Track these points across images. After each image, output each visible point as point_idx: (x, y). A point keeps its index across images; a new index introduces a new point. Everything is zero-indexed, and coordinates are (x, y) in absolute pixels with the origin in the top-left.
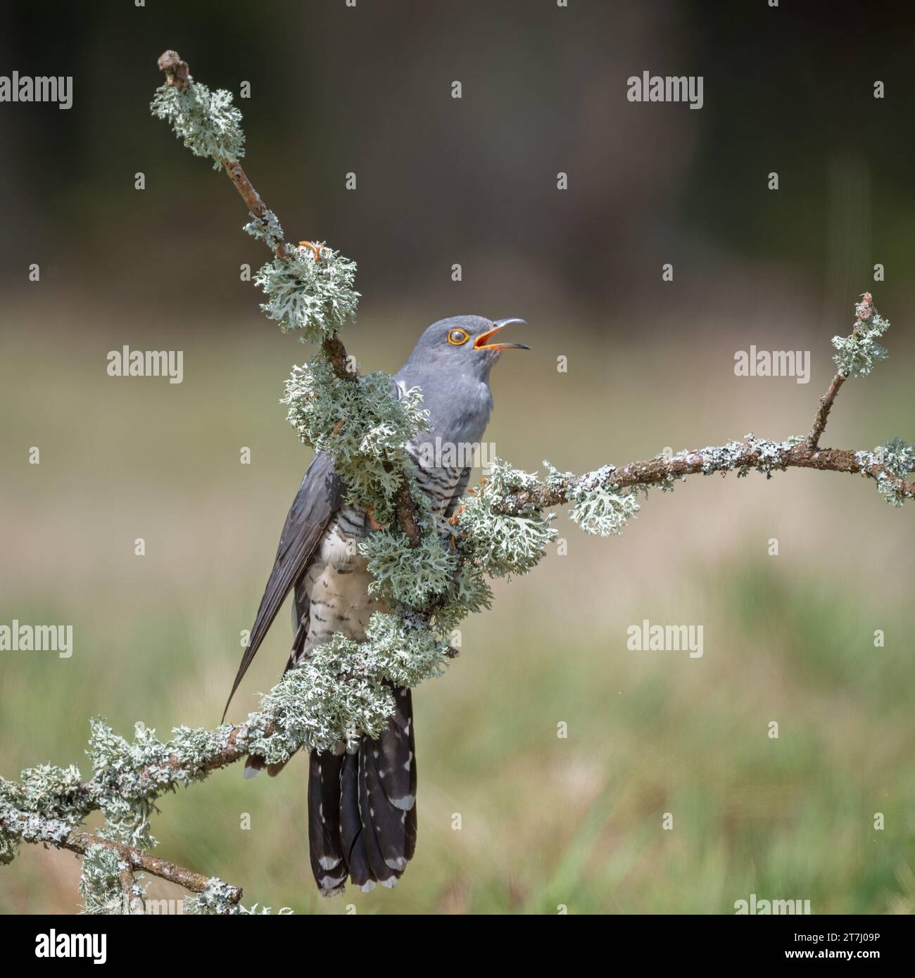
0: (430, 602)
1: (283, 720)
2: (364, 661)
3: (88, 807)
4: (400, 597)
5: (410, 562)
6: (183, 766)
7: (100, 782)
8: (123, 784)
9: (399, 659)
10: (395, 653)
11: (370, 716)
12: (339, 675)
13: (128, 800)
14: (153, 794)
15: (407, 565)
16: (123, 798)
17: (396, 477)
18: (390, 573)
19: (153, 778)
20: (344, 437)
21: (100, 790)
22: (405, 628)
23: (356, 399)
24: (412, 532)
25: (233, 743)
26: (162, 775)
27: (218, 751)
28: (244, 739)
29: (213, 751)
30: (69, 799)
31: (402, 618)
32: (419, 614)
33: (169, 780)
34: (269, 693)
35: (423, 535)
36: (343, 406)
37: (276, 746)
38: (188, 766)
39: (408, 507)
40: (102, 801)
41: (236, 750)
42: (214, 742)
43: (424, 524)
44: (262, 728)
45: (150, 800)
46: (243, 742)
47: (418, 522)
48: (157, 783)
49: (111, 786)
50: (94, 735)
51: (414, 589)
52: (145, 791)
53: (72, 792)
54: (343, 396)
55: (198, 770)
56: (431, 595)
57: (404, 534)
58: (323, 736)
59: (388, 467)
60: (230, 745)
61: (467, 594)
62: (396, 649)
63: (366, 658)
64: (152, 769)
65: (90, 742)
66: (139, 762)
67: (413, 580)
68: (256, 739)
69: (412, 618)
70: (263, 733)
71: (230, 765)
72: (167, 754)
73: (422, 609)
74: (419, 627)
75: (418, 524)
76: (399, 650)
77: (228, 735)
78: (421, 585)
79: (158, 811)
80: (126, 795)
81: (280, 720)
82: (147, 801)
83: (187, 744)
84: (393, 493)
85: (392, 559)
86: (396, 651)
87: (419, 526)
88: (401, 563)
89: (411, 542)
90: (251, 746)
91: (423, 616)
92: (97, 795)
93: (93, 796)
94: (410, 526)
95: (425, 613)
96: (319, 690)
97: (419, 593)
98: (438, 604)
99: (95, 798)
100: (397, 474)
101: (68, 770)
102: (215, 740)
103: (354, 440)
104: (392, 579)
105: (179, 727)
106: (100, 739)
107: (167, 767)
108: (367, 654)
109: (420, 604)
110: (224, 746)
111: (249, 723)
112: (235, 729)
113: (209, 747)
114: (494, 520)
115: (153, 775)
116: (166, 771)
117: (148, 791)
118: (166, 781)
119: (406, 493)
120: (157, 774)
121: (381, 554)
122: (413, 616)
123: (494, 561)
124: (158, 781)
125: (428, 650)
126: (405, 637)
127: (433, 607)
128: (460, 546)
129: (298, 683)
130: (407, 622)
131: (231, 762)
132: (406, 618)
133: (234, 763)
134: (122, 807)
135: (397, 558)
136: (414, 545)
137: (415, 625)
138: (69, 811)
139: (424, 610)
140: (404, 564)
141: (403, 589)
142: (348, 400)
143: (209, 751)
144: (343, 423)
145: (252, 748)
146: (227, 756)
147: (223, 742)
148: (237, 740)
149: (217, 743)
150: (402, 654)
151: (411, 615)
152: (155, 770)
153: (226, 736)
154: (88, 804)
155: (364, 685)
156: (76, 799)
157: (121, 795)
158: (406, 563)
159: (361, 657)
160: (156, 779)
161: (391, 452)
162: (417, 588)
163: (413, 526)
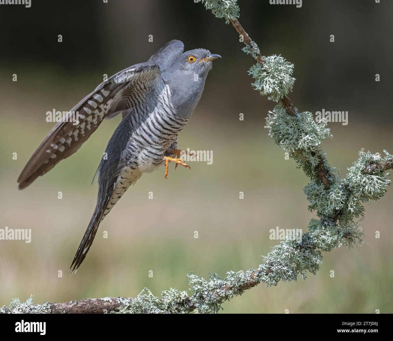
0: (336, 213)
1: (273, 267)
2: (308, 240)
4: (321, 212)
5: (325, 196)
6: (231, 288)
8: (206, 297)
9: (322, 239)
10: (320, 236)
12: (297, 247)
13: (208, 304)
14: (220, 301)
15: (324, 198)
16: (206, 303)
17: (316, 158)
18: (317, 201)
19: (218, 294)
20: (291, 141)
21: (196, 300)
22: (325, 225)
23: (297, 124)
24: (325, 183)
25: (252, 278)
26: (222, 293)
27: (246, 282)
28: (257, 276)
29: (244, 282)
30: (182, 304)
31: (323, 221)
32: (331, 219)
33: (225, 295)
34: (267, 256)
35: (331, 184)
36: (291, 127)
37: (271, 279)
38: (233, 289)
39: (324, 172)
40: (197, 305)
41: (254, 281)
42: (244, 278)
43: (331, 179)
44: (265, 271)
45: (218, 305)
46: (257, 278)
47: (328, 178)
48: (220, 297)
49: (201, 298)
51: (327, 208)
52: (215, 300)
53: (183, 300)
54: (291, 123)
55: (237, 290)
56: (335, 210)
57: (322, 184)
58: (291, 274)
59: (313, 154)
60: (251, 279)
61: (352, 209)
62: (321, 234)
64: (218, 290)
66: (212, 287)
67: (326, 204)
68: (262, 276)
69: (328, 221)
70: (265, 273)
71: (252, 288)
72: (224, 284)
73: (332, 216)
74: (331, 225)
75: (328, 179)
76: (322, 235)
77: (251, 275)
78: (330, 206)
79: (223, 309)
81: (271, 267)
82: (217, 304)
83: (233, 279)
84: (315, 165)
85: (318, 195)
86: (321, 236)
87: (329, 180)
88: (321, 197)
89: (325, 187)
90: (260, 279)
91: (332, 219)
92: (195, 302)
93: (193, 303)
94: (325, 180)
95: (333, 219)
96: (287, 254)
97: (329, 210)
98: (339, 214)
100: (317, 157)
101: (183, 292)
103: (296, 143)
104: (317, 204)
105: (230, 271)
107: (224, 289)
109: (330, 214)
110: (249, 280)
111: (259, 269)
112: (253, 272)
113: (242, 280)
114: (362, 176)
115: (218, 293)
116: (224, 291)
117: (217, 300)
118: (224, 296)
119: (322, 165)
121: (312, 193)
122: (328, 220)
123: (363, 195)
124: (221, 296)
125: (335, 235)
126: (325, 230)
127: (337, 216)
128: (348, 188)
129: (280, 251)
130: (326, 223)
131: (252, 286)
132: (325, 221)
133: (254, 287)
134: (205, 308)
135: (319, 194)
136: (327, 188)
137: (329, 224)
138: (182, 310)
139: (333, 217)
140: (322, 197)
141: (323, 208)
142: (293, 125)
143: (242, 282)
144: (291, 135)
145: (261, 280)
146: (250, 284)
147: (248, 278)
148: (254, 277)
149: (245, 278)
150: (323, 237)
151: (327, 219)
152: (219, 291)
153: (250, 275)
154: (191, 306)
155: (308, 251)
156: (185, 304)
157: (205, 302)
158: (324, 197)
159: (307, 239)
160: (220, 295)
161: (313, 147)
162: (329, 207)
163: (326, 180)
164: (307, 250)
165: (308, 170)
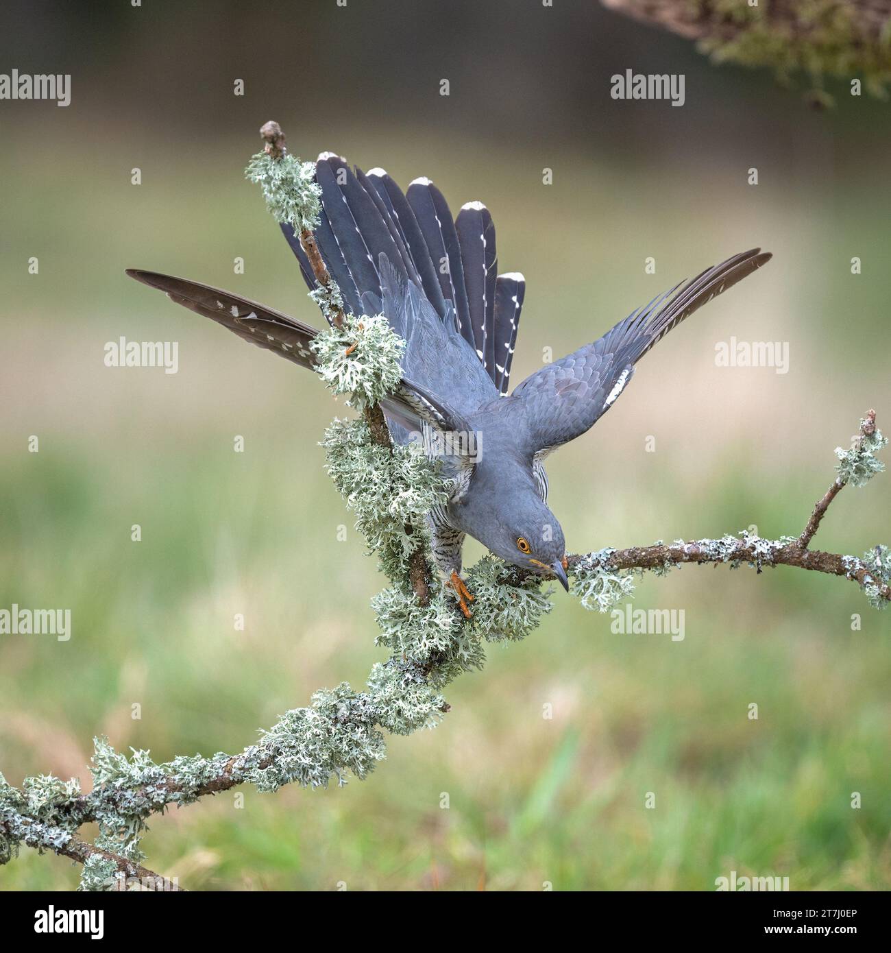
0: (430, 658)
2: (362, 707)
3: (84, 819)
4: (405, 651)
5: (418, 619)
6: (179, 788)
7: (97, 797)
8: (120, 800)
9: (397, 709)
10: (394, 702)
11: (363, 760)
12: (337, 718)
13: (124, 815)
14: (146, 813)
15: (415, 622)
16: (118, 813)
17: (414, 540)
18: (399, 628)
19: (149, 798)
20: (374, 498)
21: (97, 803)
22: (405, 681)
23: (390, 464)
24: (422, 592)
25: (230, 772)
26: (158, 795)
27: (214, 778)
28: (240, 769)
29: (209, 777)
30: (67, 810)
31: (404, 671)
32: (419, 669)
33: (164, 801)
34: (270, 731)
35: (432, 596)
36: (376, 469)
37: (269, 778)
38: (183, 789)
39: (422, 569)
40: (99, 814)
41: (231, 779)
43: (434, 585)
44: (259, 761)
45: (142, 818)
46: (239, 772)
47: (429, 583)
48: (153, 802)
49: (108, 801)
50: (96, 753)
51: (419, 645)
52: (140, 809)
53: (72, 803)
54: (378, 460)
55: (192, 794)
56: (434, 652)
57: (415, 593)
58: (318, 774)
59: (409, 529)
60: (226, 774)
61: (465, 654)
63: (364, 705)
64: (149, 789)
65: (92, 759)
66: (138, 781)
67: (418, 637)
68: (251, 769)
69: (413, 672)
70: (258, 765)
71: (222, 792)
72: (165, 776)
73: (423, 664)
74: (419, 681)
75: (429, 585)
76: (398, 700)
77: (225, 764)
78: (426, 642)
79: (147, 828)
80: (122, 811)
82: (139, 818)
83: (186, 769)
84: (410, 554)
85: (401, 615)
86: (395, 700)
87: (430, 587)
88: (410, 619)
89: (420, 601)
90: (245, 774)
91: (423, 670)
92: (94, 808)
93: (90, 808)
94: (421, 586)
95: (424, 668)
96: (319, 732)
97: (422, 648)
98: (437, 661)
99: (91, 810)
100: (416, 537)
101: (69, 783)
102: (212, 768)
103: (383, 502)
104: (398, 634)
106: (101, 757)
107: (164, 788)
108: (365, 701)
109: (422, 659)
110: (221, 774)
111: (246, 755)
112: (231, 759)
113: (206, 774)
114: (498, 589)
115: (149, 795)
116: (163, 791)
117: (143, 809)
118: (161, 802)
119: (421, 556)
120: (153, 793)
121: (393, 609)
122: (413, 670)
124: (154, 801)
125: (424, 703)
126: (404, 689)
127: (432, 663)
130: (408, 675)
131: (224, 789)
132: (407, 671)
133: (227, 790)
134: (118, 822)
135: (406, 614)
136: (423, 604)
137: (415, 679)
138: (66, 821)
139: (424, 666)
140: (412, 621)
141: (408, 643)
142: (382, 464)
143: (206, 777)
144: (375, 484)
145: (245, 777)
146: (223, 783)
147: (220, 771)
148: (233, 770)
149: (213, 770)
150: (400, 703)
151: (411, 669)
152: (151, 791)
153: (223, 765)
154: (84, 815)
155: (361, 730)
156: (75, 810)
157: (117, 811)
158: (414, 620)
159: (360, 703)
160: (152, 799)
161: (415, 517)
162: (422, 644)
163: (423, 587)
164: (358, 728)
165: (391, 562)
